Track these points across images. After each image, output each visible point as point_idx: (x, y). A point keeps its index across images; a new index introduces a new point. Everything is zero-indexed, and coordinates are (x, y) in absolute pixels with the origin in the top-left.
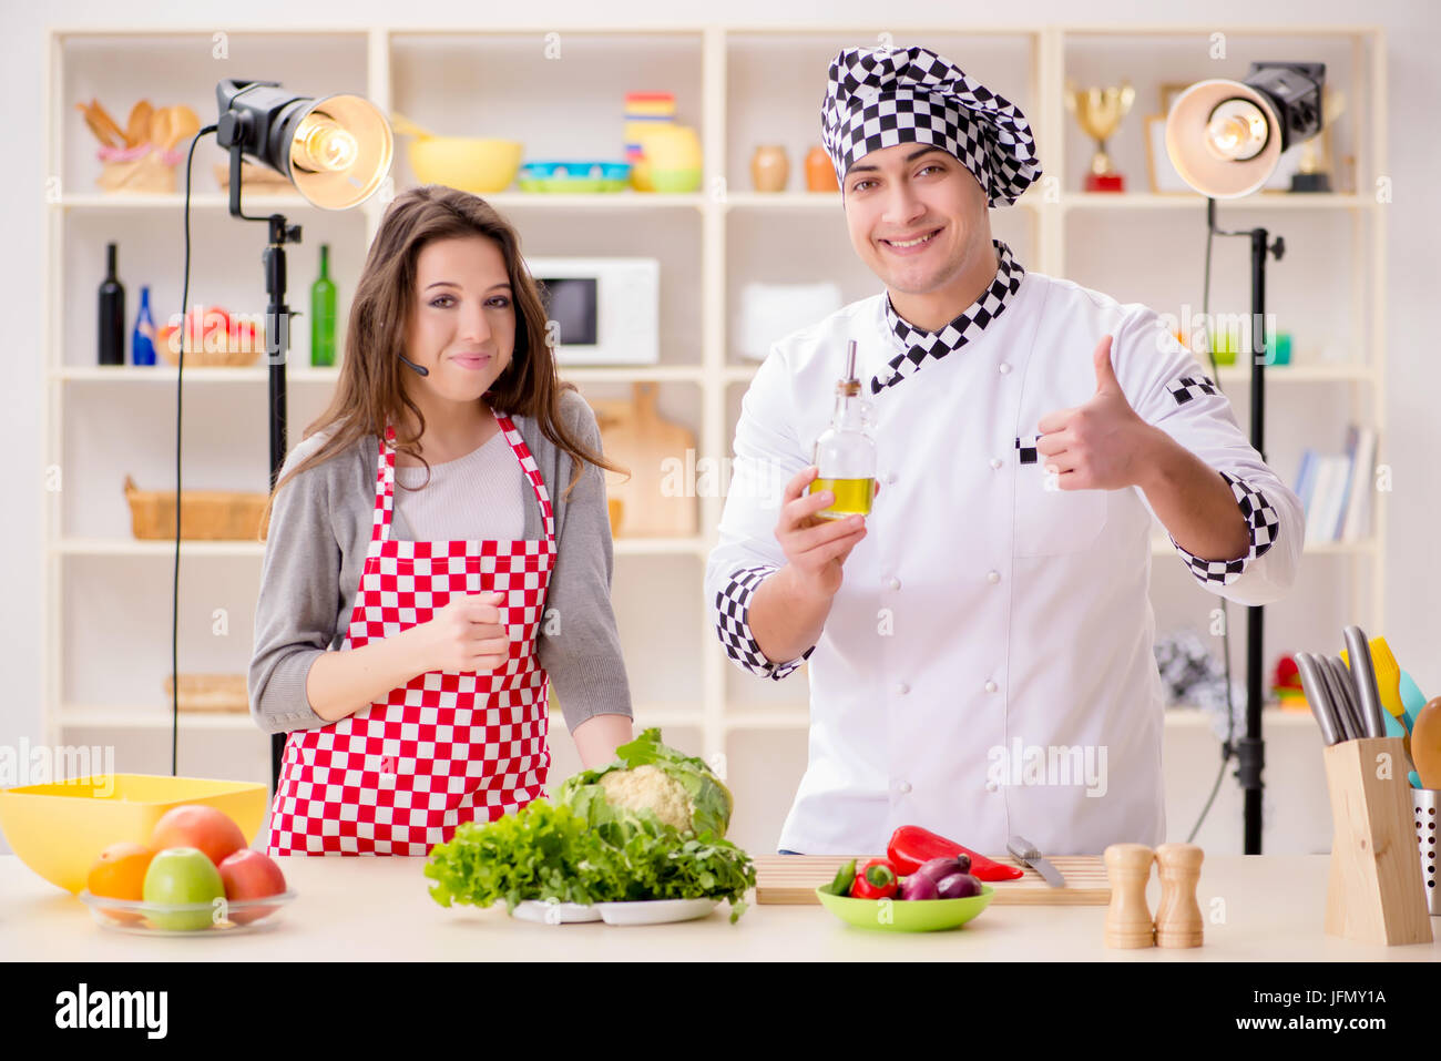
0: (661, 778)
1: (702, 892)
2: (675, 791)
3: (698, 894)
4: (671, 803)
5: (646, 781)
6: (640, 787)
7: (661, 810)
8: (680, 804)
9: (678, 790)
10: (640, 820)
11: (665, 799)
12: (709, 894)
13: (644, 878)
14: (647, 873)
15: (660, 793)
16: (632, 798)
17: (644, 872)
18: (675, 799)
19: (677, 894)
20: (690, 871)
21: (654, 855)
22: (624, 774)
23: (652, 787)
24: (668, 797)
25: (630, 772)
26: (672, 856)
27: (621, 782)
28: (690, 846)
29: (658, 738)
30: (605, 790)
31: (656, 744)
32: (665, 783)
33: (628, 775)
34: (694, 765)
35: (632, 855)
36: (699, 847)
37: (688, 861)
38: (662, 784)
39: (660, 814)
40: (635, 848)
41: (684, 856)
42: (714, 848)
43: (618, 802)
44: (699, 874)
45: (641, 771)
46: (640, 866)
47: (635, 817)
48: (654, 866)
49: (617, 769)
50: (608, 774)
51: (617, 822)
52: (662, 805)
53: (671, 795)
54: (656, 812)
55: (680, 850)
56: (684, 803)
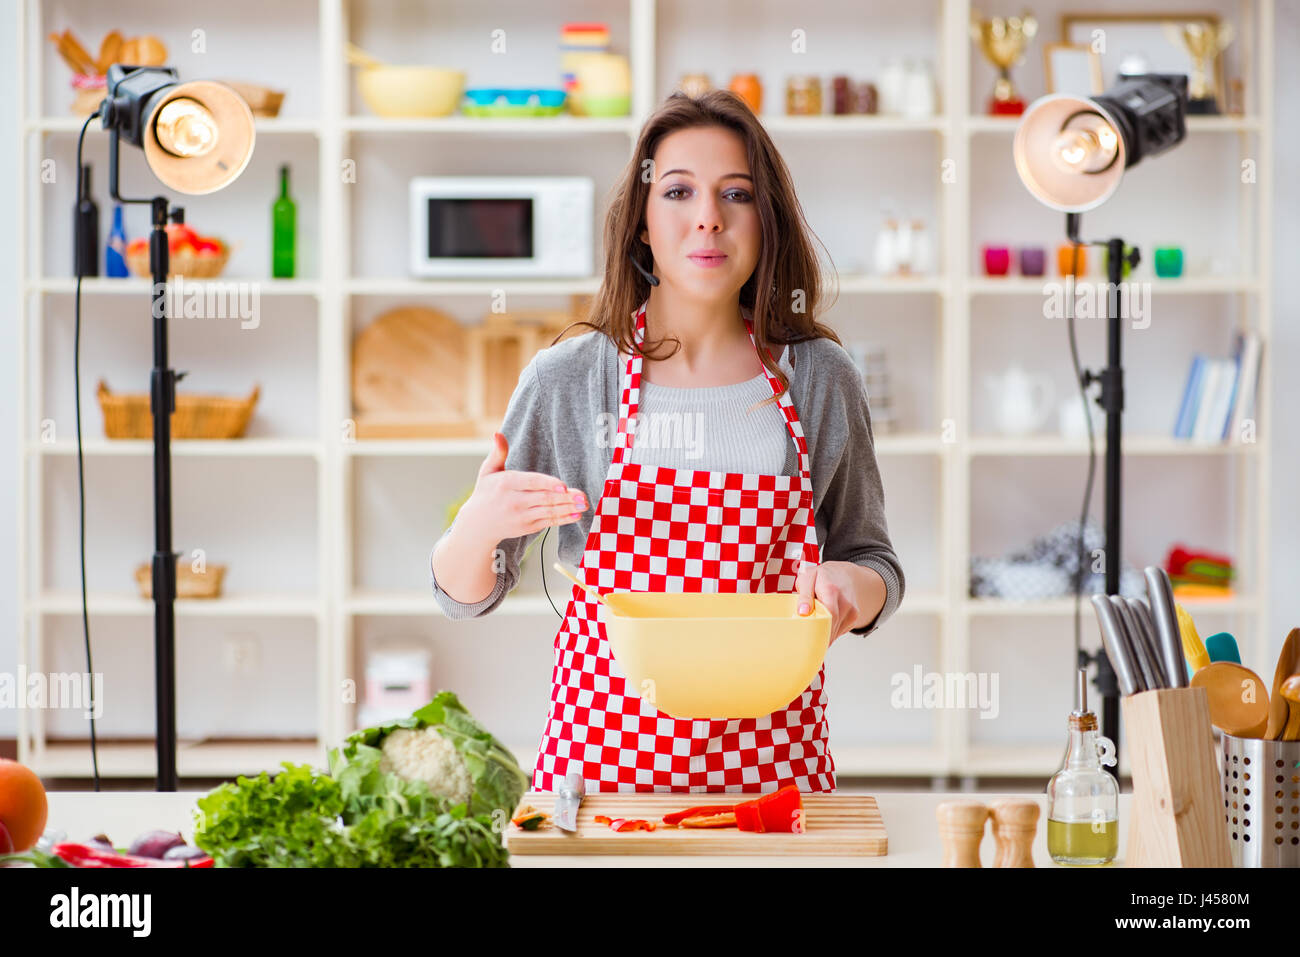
0: (448, 744)
2: (461, 761)
4: (453, 776)
5: (434, 744)
6: (425, 752)
7: (441, 783)
8: (463, 777)
9: (466, 763)
10: (406, 796)
11: (448, 770)
13: (380, 859)
14: (383, 853)
15: (443, 764)
16: (413, 764)
17: (379, 852)
18: (460, 771)
20: (433, 848)
21: (390, 832)
22: (413, 734)
23: (437, 755)
24: (452, 768)
25: (421, 732)
26: (415, 830)
27: (407, 743)
28: (442, 820)
29: (453, 704)
30: (384, 754)
31: (446, 710)
32: (453, 751)
33: (418, 736)
34: (482, 743)
35: (365, 835)
36: (450, 823)
37: (430, 836)
38: (449, 752)
39: (439, 787)
40: (370, 826)
41: (428, 830)
42: (463, 824)
43: (396, 767)
44: (443, 851)
45: (431, 732)
46: (374, 847)
47: (403, 794)
48: (390, 846)
49: (407, 729)
50: (398, 732)
51: (383, 796)
52: (442, 778)
53: (456, 765)
54: (434, 785)
55: (432, 824)
56: (469, 777)
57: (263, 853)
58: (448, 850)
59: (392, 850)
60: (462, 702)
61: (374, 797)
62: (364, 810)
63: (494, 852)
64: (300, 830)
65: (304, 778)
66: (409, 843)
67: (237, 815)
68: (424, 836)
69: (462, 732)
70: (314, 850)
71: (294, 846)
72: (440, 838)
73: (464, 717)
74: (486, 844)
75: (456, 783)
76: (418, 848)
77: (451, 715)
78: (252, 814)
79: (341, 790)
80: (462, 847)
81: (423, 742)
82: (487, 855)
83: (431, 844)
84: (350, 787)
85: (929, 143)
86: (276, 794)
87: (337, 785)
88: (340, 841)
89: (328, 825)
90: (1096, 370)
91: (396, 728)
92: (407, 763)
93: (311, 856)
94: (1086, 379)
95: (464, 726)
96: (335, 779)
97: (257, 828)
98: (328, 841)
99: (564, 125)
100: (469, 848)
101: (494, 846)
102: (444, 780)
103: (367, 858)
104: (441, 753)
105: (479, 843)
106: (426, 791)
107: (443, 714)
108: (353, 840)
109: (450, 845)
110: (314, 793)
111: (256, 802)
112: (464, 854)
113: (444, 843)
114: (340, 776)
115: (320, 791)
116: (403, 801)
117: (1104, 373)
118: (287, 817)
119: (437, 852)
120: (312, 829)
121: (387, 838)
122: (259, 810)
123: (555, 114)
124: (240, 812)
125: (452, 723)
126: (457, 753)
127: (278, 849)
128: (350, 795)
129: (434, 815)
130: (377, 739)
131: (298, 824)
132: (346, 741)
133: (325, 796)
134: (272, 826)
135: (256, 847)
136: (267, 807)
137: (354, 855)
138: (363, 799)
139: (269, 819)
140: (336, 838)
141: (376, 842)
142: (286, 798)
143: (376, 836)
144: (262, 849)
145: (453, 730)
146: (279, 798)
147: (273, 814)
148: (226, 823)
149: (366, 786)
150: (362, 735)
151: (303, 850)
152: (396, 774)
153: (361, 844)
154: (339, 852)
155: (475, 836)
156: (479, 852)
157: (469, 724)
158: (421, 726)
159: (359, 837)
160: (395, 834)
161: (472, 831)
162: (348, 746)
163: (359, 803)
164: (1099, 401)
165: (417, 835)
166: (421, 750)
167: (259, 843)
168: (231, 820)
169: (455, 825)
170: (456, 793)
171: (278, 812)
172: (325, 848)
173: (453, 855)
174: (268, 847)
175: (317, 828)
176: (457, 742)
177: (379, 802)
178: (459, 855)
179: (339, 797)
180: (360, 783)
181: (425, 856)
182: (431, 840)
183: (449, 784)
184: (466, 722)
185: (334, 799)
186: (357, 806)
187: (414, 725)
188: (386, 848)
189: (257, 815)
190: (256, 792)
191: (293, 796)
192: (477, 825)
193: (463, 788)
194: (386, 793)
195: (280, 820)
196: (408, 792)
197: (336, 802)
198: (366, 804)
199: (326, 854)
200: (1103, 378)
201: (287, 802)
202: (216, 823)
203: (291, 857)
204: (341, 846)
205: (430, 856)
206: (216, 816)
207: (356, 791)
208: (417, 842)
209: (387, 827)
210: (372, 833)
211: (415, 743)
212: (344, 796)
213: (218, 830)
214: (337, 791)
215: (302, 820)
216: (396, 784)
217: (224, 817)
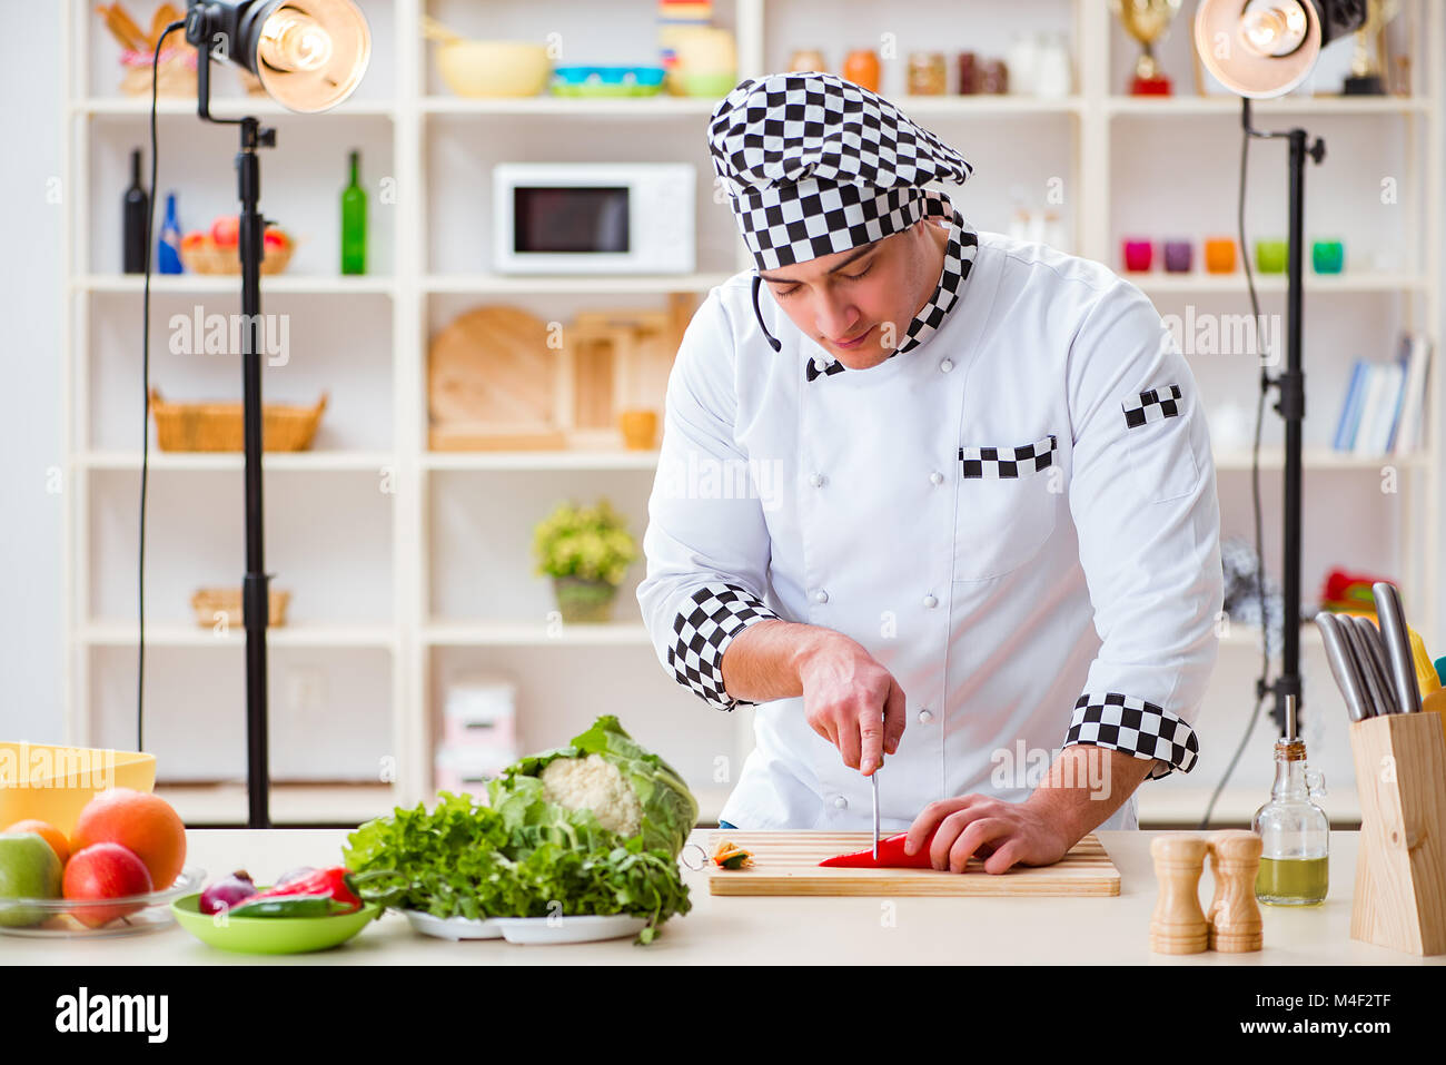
0: (613, 771)
1: (620, 909)
2: (628, 788)
3: (614, 910)
4: (620, 803)
5: (598, 772)
6: (587, 781)
7: (608, 811)
8: (632, 805)
9: (633, 788)
10: (573, 825)
11: (614, 798)
12: (625, 910)
14: (555, 889)
15: (608, 791)
16: (576, 794)
17: (551, 888)
18: (627, 798)
19: (590, 910)
20: (608, 884)
21: (562, 868)
22: (574, 762)
23: (601, 783)
24: (619, 795)
25: (582, 761)
26: (588, 865)
27: (568, 772)
28: (616, 855)
29: (614, 727)
30: (544, 784)
31: (608, 735)
32: (619, 778)
33: (578, 765)
34: (650, 764)
35: (536, 870)
36: (626, 857)
37: (604, 872)
38: (614, 779)
39: (606, 816)
40: (540, 860)
41: (603, 865)
42: (640, 859)
43: (558, 797)
44: (619, 888)
45: (594, 760)
46: (546, 882)
47: (569, 821)
48: (562, 882)
49: (567, 757)
50: (557, 761)
51: (548, 825)
52: (608, 806)
53: (622, 792)
54: (600, 813)
55: (605, 859)
56: (639, 804)
57: (425, 892)
58: (626, 887)
59: (565, 887)
60: (624, 727)
61: (539, 827)
62: (529, 843)
63: (673, 886)
64: (466, 864)
65: (462, 809)
66: (582, 879)
67: (394, 849)
68: (600, 871)
69: (626, 757)
70: (479, 888)
71: (459, 885)
72: (616, 874)
73: (628, 742)
74: (666, 879)
75: (624, 810)
76: (592, 885)
77: (614, 740)
78: (408, 848)
79: (503, 820)
80: (640, 882)
81: (586, 770)
82: (666, 892)
83: (607, 880)
84: (514, 818)
85: (1065, 125)
86: (434, 827)
87: (500, 816)
88: (508, 876)
89: (496, 859)
90: (1273, 375)
91: (556, 757)
92: (571, 791)
93: (478, 894)
94: (1266, 383)
95: (629, 751)
96: (496, 809)
97: (416, 863)
98: (495, 878)
99: (663, 106)
100: (647, 884)
101: (674, 880)
102: (611, 809)
103: (538, 895)
104: (606, 780)
105: (658, 879)
106: (593, 820)
107: (605, 740)
108: (521, 877)
109: (627, 882)
110: (475, 825)
111: (414, 835)
112: (642, 891)
113: (620, 879)
114: (502, 808)
115: (482, 823)
116: (570, 831)
117: (1283, 377)
118: (448, 852)
119: (613, 889)
120: (479, 862)
121: (559, 873)
122: (416, 844)
123: (652, 94)
124: (397, 846)
125: (615, 748)
126: (623, 779)
127: (442, 885)
128: (513, 828)
129: (606, 850)
130: (536, 770)
131: (463, 858)
132: (503, 773)
133: (487, 827)
134: (432, 862)
135: (416, 886)
136: (425, 840)
137: (524, 892)
138: (526, 830)
139: (427, 854)
140: (504, 873)
141: (548, 877)
142: (447, 830)
143: (547, 871)
144: (423, 887)
145: (617, 754)
146: (437, 832)
147: (432, 849)
148: (382, 859)
149: (530, 817)
150: (520, 766)
151: (467, 887)
152: (559, 804)
153: (531, 880)
154: (508, 888)
155: (652, 871)
156: (658, 888)
157: (633, 748)
158: (582, 755)
159: (528, 872)
160: (568, 870)
161: (649, 866)
162: (505, 777)
163: (522, 834)
164: (1277, 407)
165: (591, 870)
166: (584, 779)
167: (419, 881)
168: (387, 855)
169: (632, 859)
170: (624, 821)
171: (439, 846)
172: (492, 885)
173: (631, 890)
174: (431, 886)
175: (484, 863)
176: (622, 767)
177: (544, 833)
178: (637, 891)
179: (502, 829)
180: (524, 813)
181: (600, 894)
182: (606, 876)
183: (616, 812)
184: (629, 746)
185: (496, 832)
186: (520, 838)
187: (575, 754)
188: (558, 884)
189: (414, 850)
190: (414, 822)
191: (453, 828)
192: (654, 860)
193: (631, 816)
194: (552, 823)
195: (440, 856)
196: (575, 821)
197: (499, 835)
198: (530, 836)
199: (494, 892)
200: (1282, 382)
201: (448, 834)
202: (371, 859)
203: (455, 894)
204: (510, 881)
205: (606, 894)
206: (370, 851)
207: (520, 822)
208: (591, 878)
209: (559, 861)
210: (543, 868)
211: (576, 772)
212: (508, 829)
213: (373, 865)
214: (500, 823)
215: (468, 853)
216: (560, 814)
217: (379, 852)
